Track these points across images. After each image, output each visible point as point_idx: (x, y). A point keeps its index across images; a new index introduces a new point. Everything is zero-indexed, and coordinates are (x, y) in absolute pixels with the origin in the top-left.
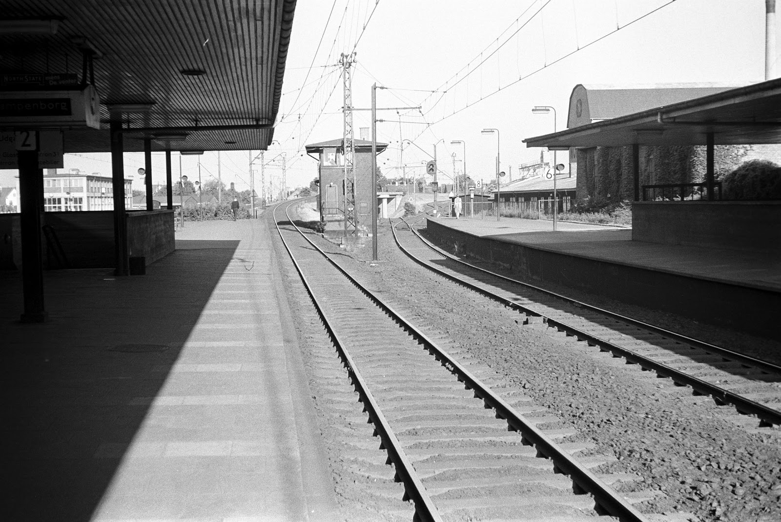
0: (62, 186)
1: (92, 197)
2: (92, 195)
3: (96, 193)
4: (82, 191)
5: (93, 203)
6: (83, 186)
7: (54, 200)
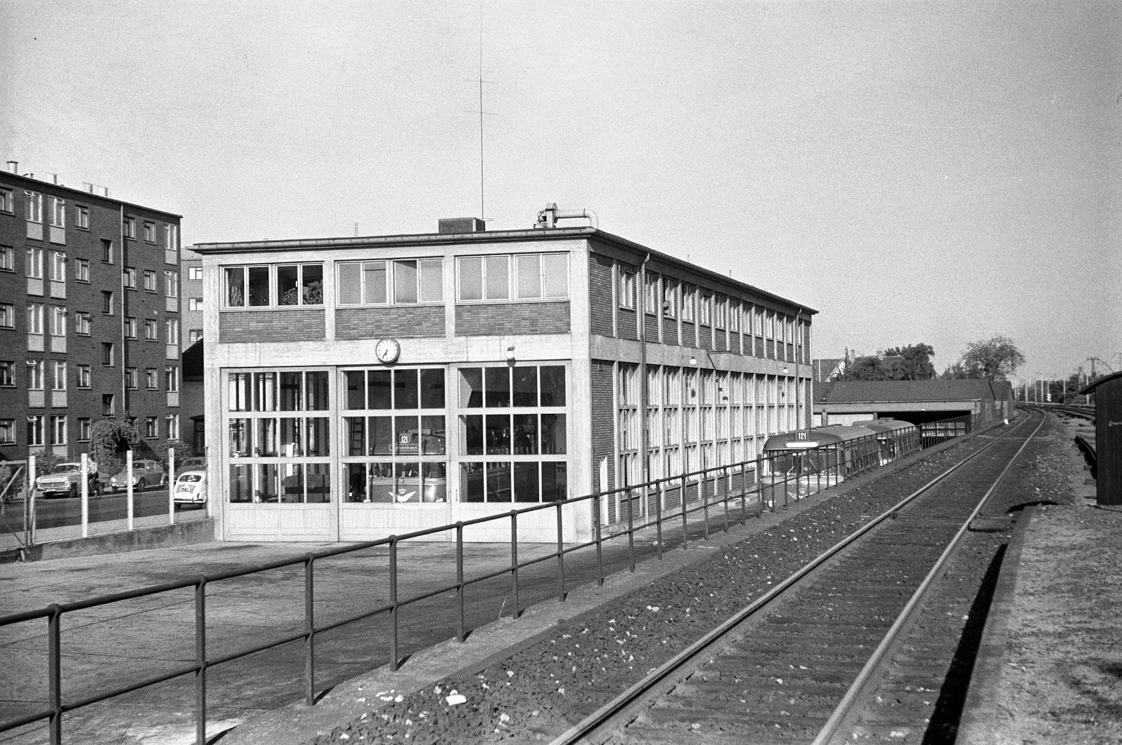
0: (449, 301)
1: (625, 367)
2: (626, 351)
3: (650, 347)
4: (563, 328)
5: (634, 399)
6: (571, 297)
7: (406, 379)
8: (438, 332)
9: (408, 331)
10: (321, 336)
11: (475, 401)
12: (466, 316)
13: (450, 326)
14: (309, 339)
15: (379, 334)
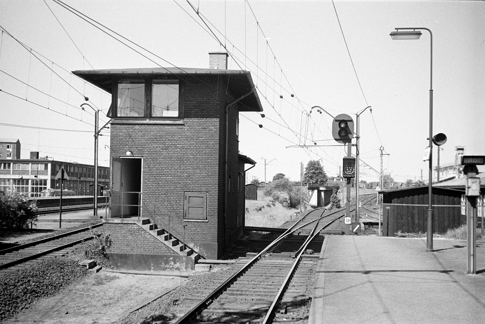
0: (30, 170)
4: (47, 174)
6: (48, 170)
7: (23, 181)
8: (28, 174)
9: (24, 174)
10: (10, 174)
11: (33, 185)
12: (33, 172)
13: (30, 174)
14: (8, 174)
15: (19, 174)
